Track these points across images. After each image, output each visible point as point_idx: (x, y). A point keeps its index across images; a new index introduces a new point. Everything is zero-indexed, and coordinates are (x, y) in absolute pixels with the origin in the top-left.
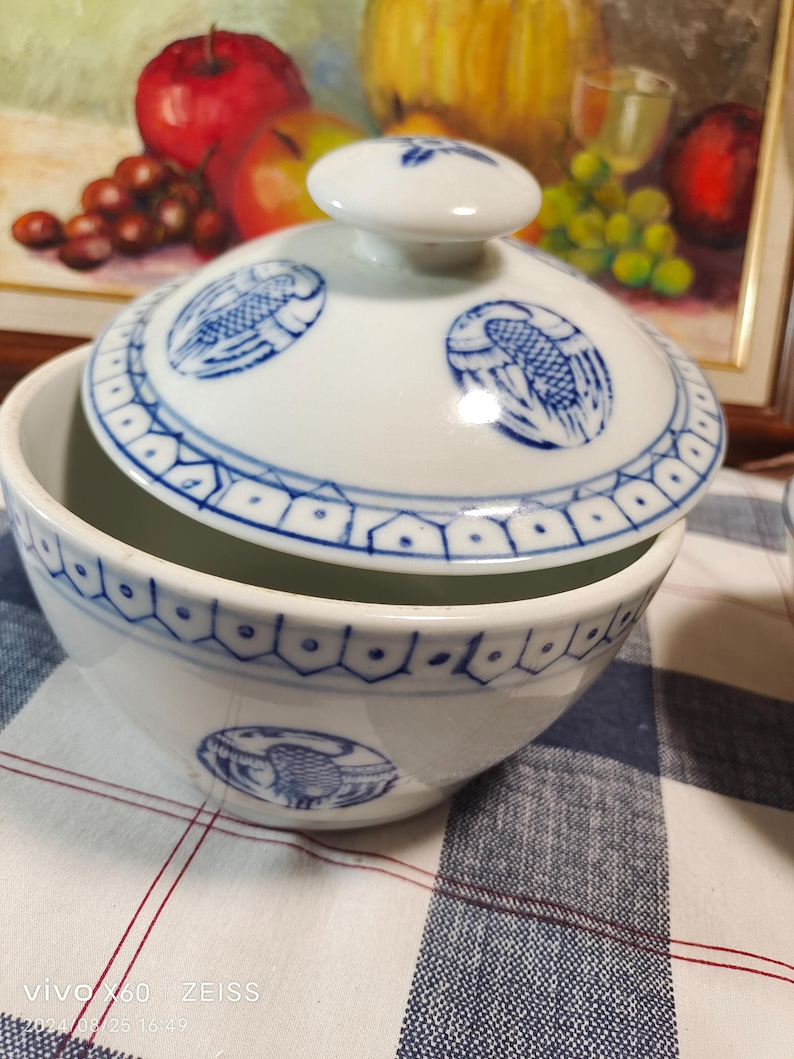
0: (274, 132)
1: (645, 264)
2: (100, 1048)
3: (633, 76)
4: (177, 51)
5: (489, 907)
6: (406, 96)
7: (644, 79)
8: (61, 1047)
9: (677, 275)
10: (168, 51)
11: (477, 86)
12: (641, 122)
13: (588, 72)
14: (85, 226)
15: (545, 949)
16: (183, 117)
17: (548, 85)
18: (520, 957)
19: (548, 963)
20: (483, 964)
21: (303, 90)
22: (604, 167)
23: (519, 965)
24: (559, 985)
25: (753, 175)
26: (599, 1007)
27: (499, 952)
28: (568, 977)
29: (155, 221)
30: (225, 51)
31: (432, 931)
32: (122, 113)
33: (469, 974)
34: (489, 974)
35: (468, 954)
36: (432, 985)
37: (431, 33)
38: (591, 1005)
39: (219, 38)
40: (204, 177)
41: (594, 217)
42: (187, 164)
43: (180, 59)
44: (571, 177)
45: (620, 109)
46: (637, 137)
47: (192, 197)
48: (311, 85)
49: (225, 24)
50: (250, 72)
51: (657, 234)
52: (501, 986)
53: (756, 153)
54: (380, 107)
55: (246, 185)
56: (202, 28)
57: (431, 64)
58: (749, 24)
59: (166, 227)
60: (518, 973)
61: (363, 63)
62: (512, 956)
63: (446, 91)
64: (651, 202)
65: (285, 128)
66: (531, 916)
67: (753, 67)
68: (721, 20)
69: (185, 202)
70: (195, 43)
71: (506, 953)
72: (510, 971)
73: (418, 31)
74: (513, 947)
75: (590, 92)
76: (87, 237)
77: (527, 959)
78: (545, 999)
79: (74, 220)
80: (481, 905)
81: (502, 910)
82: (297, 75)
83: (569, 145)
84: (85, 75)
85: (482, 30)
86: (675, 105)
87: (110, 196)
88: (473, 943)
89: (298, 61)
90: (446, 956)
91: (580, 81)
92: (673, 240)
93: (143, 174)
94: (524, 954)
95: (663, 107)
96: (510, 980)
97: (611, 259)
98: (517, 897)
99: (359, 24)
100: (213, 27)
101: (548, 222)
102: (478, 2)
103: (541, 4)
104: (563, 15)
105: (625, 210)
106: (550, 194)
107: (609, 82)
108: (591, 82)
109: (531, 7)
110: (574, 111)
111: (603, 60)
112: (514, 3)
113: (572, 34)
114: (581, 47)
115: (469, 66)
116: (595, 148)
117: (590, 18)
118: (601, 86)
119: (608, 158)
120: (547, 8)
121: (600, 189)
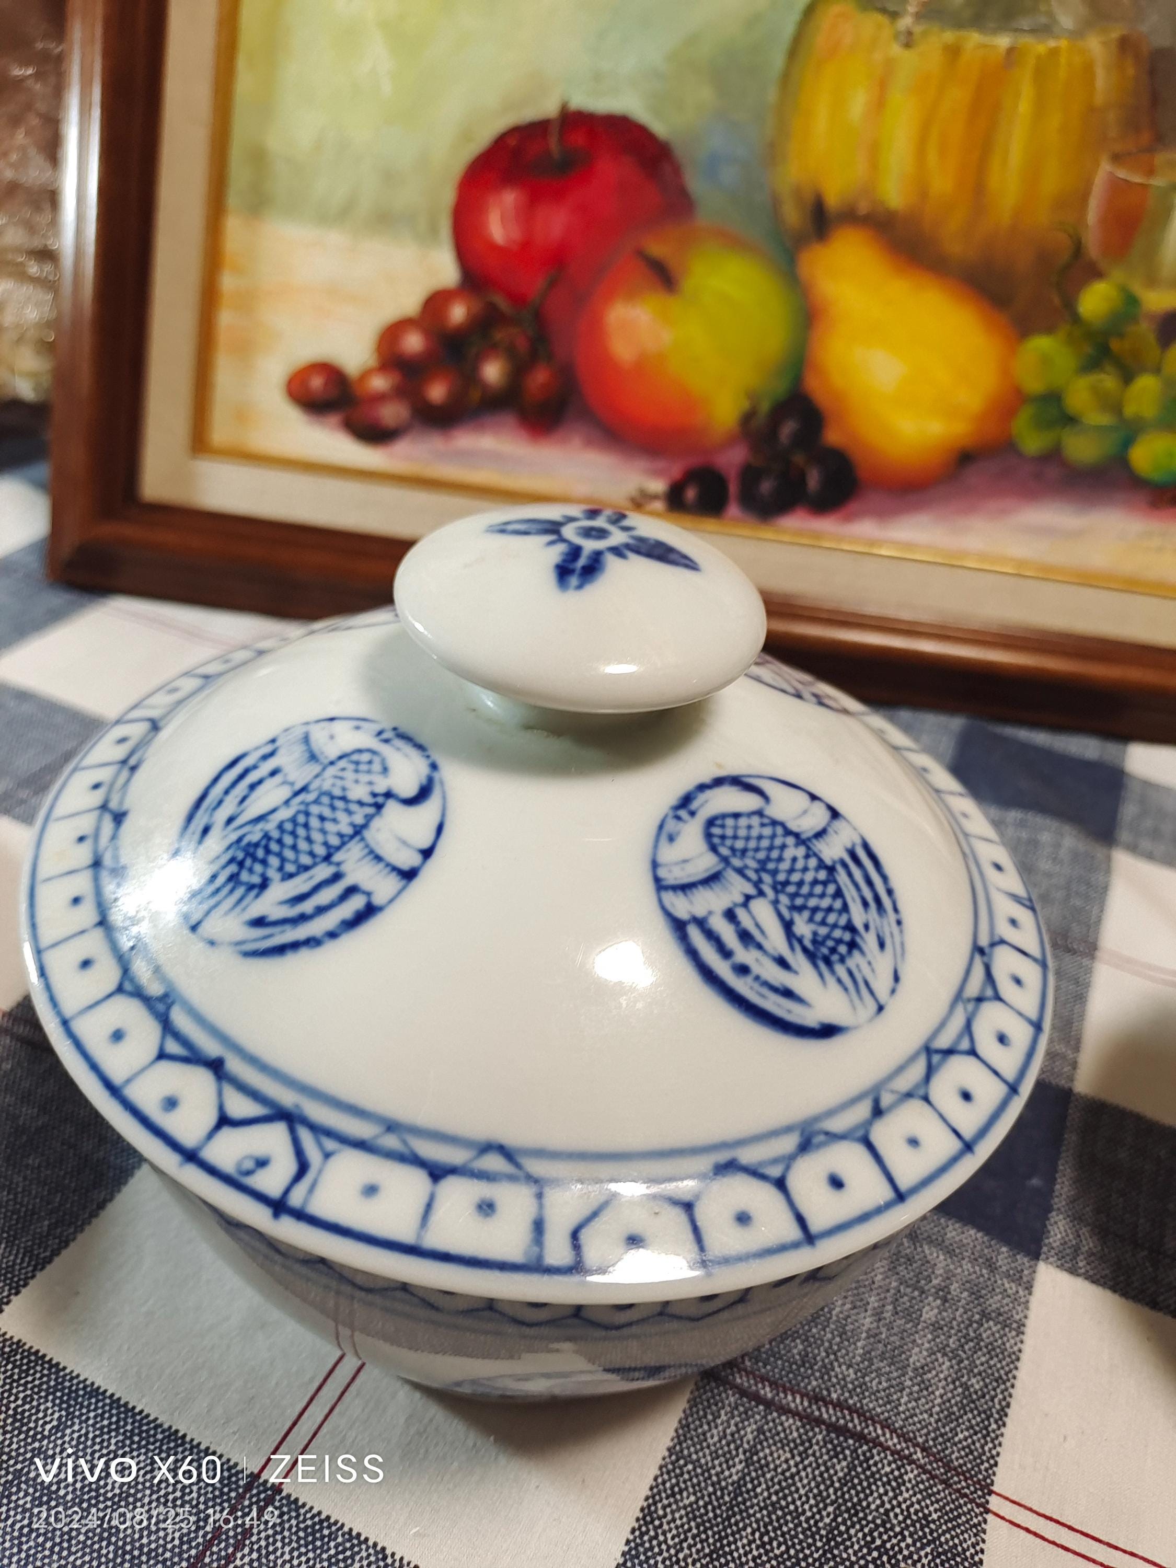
0: (640, 254)
2: (289, 1496)
4: (512, 142)
5: (769, 1405)
6: (833, 199)
8: (248, 1487)
10: (500, 141)
11: (943, 183)
13: (1117, 158)
14: (379, 383)
15: (827, 1470)
16: (516, 234)
17: (1052, 181)
18: (792, 1477)
19: (827, 1489)
20: (743, 1478)
21: (683, 192)
22: (1131, 301)
23: (789, 1487)
24: (834, 1520)
26: (880, 1557)
27: (767, 1465)
28: (848, 1510)
29: (471, 377)
30: (579, 139)
31: (688, 1426)
32: (433, 230)
33: (722, 1489)
34: (748, 1492)
35: (727, 1462)
36: (673, 1495)
37: (879, 104)
38: (869, 1554)
39: (572, 121)
40: (540, 319)
41: (1108, 381)
42: (518, 299)
43: (516, 152)
44: (1076, 319)
45: (1165, 212)
47: (522, 345)
48: (696, 184)
49: (580, 101)
50: (612, 170)
52: (761, 1509)
54: (792, 216)
55: (596, 329)
56: (548, 108)
57: (874, 151)
59: (484, 386)
60: (785, 1497)
61: (773, 152)
62: (783, 1473)
63: (894, 192)
65: (657, 248)
66: (819, 1421)
69: (511, 353)
70: (540, 128)
71: (775, 1469)
72: (776, 1493)
73: (858, 104)
74: (787, 1461)
75: (1117, 187)
76: (380, 398)
77: (801, 1480)
78: (813, 1536)
79: (366, 374)
80: (758, 1399)
81: (785, 1410)
82: (677, 171)
83: (1077, 270)
84: (389, 177)
85: (957, 97)
87: (414, 342)
88: (737, 1449)
89: (680, 151)
90: (698, 1460)
91: (1105, 169)
93: (458, 313)
94: (798, 1472)
96: (773, 1504)
97: (1128, 442)
98: (807, 1395)
99: (772, 95)
100: (564, 106)
101: (1034, 384)
102: (953, 52)
103: (1054, 52)
104: (1088, 69)
105: (1157, 370)
106: (1041, 344)
107: (1151, 171)
108: (1122, 174)
109: (1039, 57)
110: (1092, 215)
111: (1146, 137)
112: (1011, 51)
113: (1099, 98)
114: (1112, 116)
115: (932, 157)
116: (1118, 275)
117: (1131, 71)
118: (1137, 179)
119: (1138, 289)
120: (1063, 61)
121: (1121, 336)
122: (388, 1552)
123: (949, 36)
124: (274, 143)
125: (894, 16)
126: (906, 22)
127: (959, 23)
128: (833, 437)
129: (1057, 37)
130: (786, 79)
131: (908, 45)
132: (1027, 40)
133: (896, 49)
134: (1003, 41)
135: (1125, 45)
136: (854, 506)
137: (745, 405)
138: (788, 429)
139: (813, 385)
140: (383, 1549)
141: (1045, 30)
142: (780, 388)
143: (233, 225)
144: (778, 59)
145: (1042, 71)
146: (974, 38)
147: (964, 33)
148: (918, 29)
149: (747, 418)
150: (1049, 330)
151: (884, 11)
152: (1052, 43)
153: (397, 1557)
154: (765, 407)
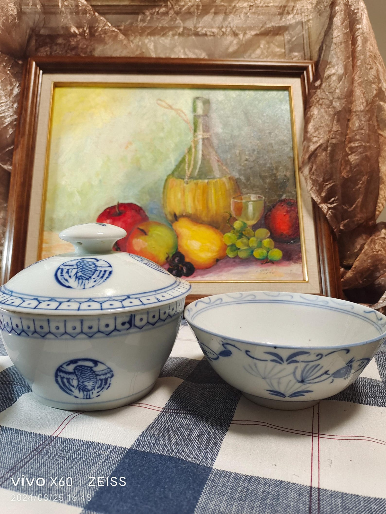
0: (138, 228)
1: (265, 251)
2: (59, 437)
3: (250, 197)
4: (108, 210)
6: (177, 213)
7: (253, 197)
8: (49, 437)
9: (277, 254)
10: (105, 211)
11: (200, 207)
12: (254, 209)
13: (234, 198)
17: (222, 204)
21: (146, 216)
22: (245, 224)
25: (297, 219)
30: (122, 208)
37: (184, 195)
39: (120, 205)
41: (244, 240)
43: (109, 212)
44: (234, 229)
45: (247, 207)
46: (254, 214)
48: (148, 214)
49: (121, 201)
50: (130, 213)
51: (267, 242)
53: (297, 213)
54: (170, 218)
55: (130, 245)
56: (115, 203)
57: (184, 203)
58: (285, 176)
61: (164, 206)
63: (190, 210)
64: (263, 232)
65: (141, 227)
67: (289, 188)
68: (275, 176)
70: (114, 207)
73: (179, 195)
75: (236, 203)
82: (144, 212)
83: (231, 219)
85: (199, 192)
86: (265, 203)
91: (232, 200)
92: (273, 243)
95: (262, 204)
97: (252, 252)
99: (161, 196)
100: (118, 203)
101: (229, 244)
102: (197, 184)
103: (216, 181)
104: (224, 183)
105: (254, 236)
106: (229, 234)
107: (242, 200)
108: (236, 201)
109: (214, 183)
110: (232, 209)
111: (239, 194)
112: (208, 182)
113: (228, 188)
114: (231, 191)
115: (196, 202)
116: (240, 219)
117: (233, 183)
118: (239, 201)
119: (245, 222)
120: (219, 182)
121: (245, 231)
122: (84, 440)
123: (195, 181)
124: (55, 216)
125: (183, 179)
126: (186, 180)
127: (196, 179)
128: (187, 260)
129: (217, 179)
130: (164, 193)
131: (187, 184)
132: (210, 180)
133: (185, 185)
134: (206, 181)
135: (230, 178)
136: (195, 274)
137: (167, 256)
138: (176, 260)
139: (180, 250)
140: (82, 440)
141: (214, 178)
142: (174, 251)
143: (45, 234)
144: (162, 190)
145: (215, 184)
146: (200, 181)
147: (198, 180)
148: (189, 181)
149: (167, 258)
150: (229, 232)
151: (181, 178)
152: (216, 180)
153: (86, 441)
154: (171, 256)
